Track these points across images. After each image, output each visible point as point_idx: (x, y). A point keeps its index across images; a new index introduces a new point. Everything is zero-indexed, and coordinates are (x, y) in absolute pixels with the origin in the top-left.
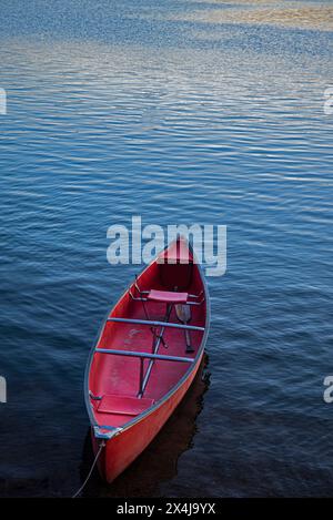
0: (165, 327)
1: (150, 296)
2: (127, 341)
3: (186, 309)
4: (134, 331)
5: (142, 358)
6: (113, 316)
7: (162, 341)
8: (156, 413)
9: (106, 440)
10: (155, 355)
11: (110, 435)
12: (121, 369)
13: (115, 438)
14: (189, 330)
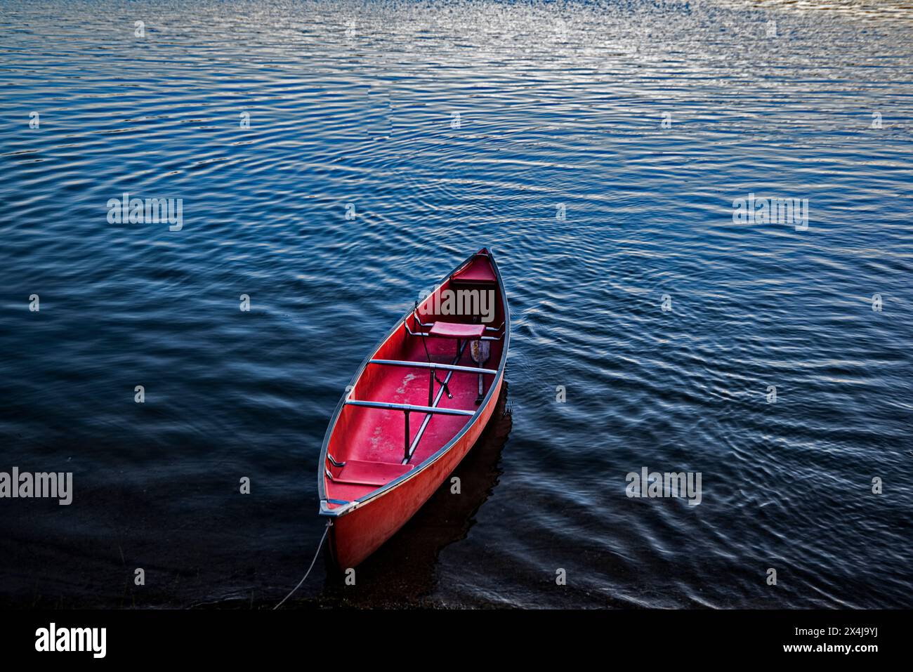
0: (453, 370)
1: (434, 330)
2: (400, 391)
3: (485, 347)
4: (411, 377)
5: (407, 411)
6: (377, 357)
7: (446, 391)
8: (413, 482)
9: (334, 518)
10: (433, 408)
11: (339, 511)
12: (385, 426)
13: (346, 515)
14: (484, 374)
